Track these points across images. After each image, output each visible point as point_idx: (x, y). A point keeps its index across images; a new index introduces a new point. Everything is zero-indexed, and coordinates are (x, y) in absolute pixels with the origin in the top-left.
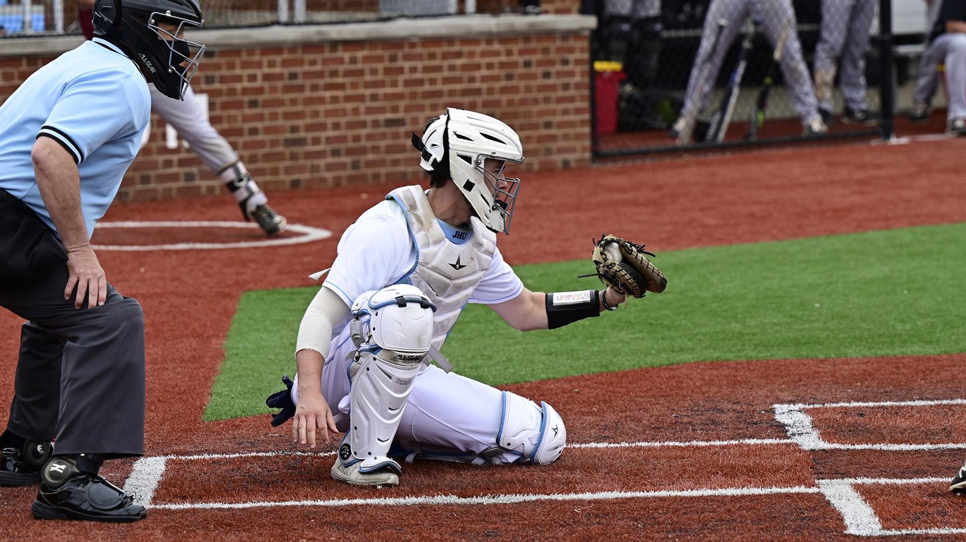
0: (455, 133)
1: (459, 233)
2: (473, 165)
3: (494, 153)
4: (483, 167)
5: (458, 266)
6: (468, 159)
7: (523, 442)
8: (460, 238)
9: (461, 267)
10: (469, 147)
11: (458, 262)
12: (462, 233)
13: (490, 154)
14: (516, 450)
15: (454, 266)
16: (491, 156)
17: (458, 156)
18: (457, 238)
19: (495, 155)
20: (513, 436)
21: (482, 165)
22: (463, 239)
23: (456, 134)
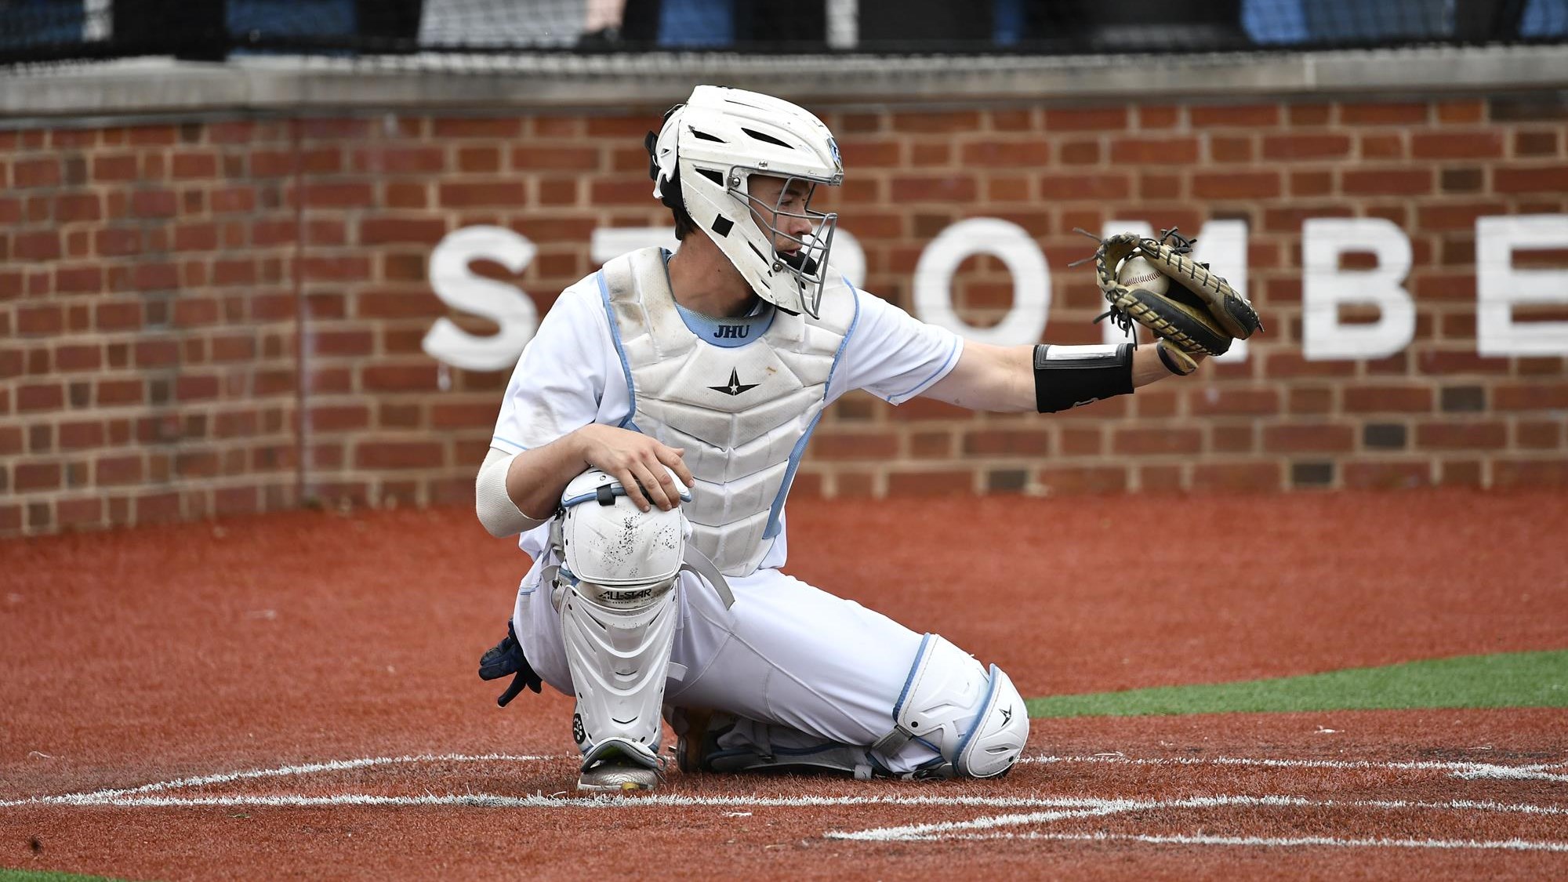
0: (690, 127)
1: (728, 328)
2: (725, 188)
3: (765, 165)
4: (746, 192)
5: (734, 388)
6: (716, 177)
7: (943, 726)
8: (734, 336)
9: (742, 389)
10: (716, 154)
11: (734, 379)
12: (735, 328)
13: (757, 166)
14: (928, 738)
15: (726, 390)
16: (758, 170)
17: (697, 170)
18: (727, 336)
19: (765, 168)
20: (924, 711)
21: (744, 187)
22: (741, 336)
23: (694, 132)
